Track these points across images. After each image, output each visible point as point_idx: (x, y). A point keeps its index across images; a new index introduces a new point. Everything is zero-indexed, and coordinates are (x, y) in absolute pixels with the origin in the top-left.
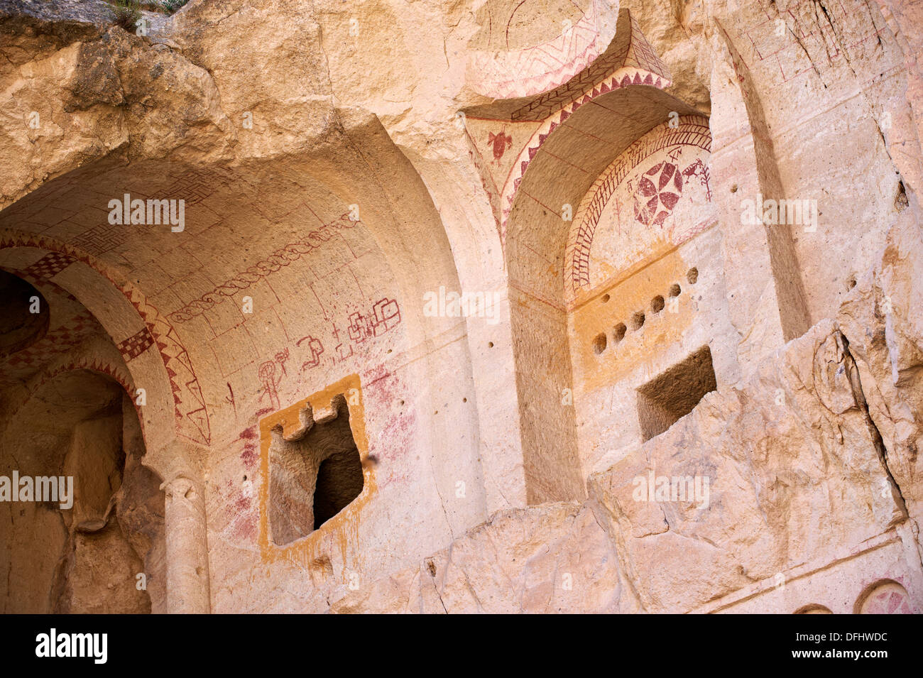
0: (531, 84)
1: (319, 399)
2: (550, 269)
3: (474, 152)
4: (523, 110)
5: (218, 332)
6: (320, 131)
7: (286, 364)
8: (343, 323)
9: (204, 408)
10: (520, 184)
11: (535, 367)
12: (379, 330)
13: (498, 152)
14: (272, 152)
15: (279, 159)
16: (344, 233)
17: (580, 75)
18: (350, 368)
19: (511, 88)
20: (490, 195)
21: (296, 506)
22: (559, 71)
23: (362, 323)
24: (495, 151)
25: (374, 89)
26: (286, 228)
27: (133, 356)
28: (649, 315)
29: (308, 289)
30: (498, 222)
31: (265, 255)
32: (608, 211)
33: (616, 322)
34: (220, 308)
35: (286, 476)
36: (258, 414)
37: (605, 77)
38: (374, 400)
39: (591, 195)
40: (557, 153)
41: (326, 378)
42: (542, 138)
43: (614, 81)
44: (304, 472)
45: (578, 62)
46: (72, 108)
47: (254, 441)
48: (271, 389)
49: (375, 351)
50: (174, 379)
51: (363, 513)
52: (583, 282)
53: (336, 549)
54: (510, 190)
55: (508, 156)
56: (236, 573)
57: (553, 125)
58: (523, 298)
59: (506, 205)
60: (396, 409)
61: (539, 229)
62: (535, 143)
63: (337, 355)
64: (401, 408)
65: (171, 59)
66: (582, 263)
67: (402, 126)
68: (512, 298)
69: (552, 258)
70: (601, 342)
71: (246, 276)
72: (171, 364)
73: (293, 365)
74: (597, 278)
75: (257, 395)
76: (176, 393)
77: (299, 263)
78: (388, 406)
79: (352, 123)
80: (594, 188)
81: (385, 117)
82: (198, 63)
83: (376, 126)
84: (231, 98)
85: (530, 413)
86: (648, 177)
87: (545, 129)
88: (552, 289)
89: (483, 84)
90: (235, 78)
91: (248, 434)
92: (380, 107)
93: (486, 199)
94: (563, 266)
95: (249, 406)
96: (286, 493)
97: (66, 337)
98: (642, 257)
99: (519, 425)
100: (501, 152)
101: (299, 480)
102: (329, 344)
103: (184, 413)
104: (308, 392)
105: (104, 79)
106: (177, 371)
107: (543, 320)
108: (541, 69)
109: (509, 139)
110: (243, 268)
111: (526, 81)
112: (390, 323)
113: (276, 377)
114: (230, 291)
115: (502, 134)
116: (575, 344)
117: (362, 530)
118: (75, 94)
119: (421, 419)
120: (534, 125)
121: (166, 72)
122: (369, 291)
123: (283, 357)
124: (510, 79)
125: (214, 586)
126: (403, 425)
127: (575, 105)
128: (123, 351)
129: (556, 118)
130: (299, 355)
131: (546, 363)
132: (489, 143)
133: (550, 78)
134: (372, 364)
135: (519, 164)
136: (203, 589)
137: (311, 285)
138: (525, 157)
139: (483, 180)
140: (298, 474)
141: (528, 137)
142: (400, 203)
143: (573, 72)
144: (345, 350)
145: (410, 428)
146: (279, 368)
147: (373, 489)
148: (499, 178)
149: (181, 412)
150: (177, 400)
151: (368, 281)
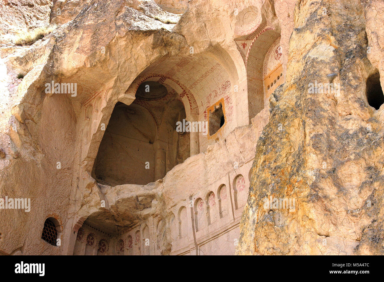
0: (248, 32)
1: (217, 103)
2: (259, 71)
3: (238, 48)
4: (248, 38)
5: (198, 90)
6: (208, 46)
7: (211, 97)
8: (220, 87)
9: (198, 107)
10: (249, 54)
11: (253, 94)
12: (227, 88)
13: (244, 47)
14: (199, 52)
15: (201, 53)
16: (218, 67)
17: (258, 29)
18: (222, 96)
19: (244, 33)
20: (243, 57)
21: (216, 127)
22: (254, 28)
23: (224, 87)
24: (243, 47)
25: (217, 36)
26: (206, 67)
27: (182, 97)
28: (277, 80)
29: (213, 80)
30: (245, 63)
31: (204, 74)
32: (270, 58)
33: (271, 82)
34: (197, 85)
35: (213, 121)
36: (207, 108)
37: (263, 29)
38: (226, 103)
39: (267, 54)
40: (257, 46)
41: (218, 99)
42: (253, 43)
43: (265, 29)
44: (217, 119)
45: (257, 26)
46: (153, 48)
47: (206, 113)
48: (209, 102)
49: (226, 92)
50: (191, 102)
51: (224, 128)
52: (266, 74)
53: (220, 136)
54: (247, 55)
55: (246, 48)
56: (203, 142)
57: (255, 40)
58: (251, 79)
59: (247, 59)
60: (230, 105)
61: (255, 63)
62: (251, 44)
63: (220, 94)
64: (231, 105)
65: (175, 35)
66: (266, 70)
67: (223, 44)
68: (248, 79)
69: (259, 69)
70: (269, 87)
71: (201, 78)
72: (189, 98)
73: (212, 96)
74: (268, 72)
75: (207, 104)
76: (191, 104)
77: (210, 75)
78: (229, 104)
79: (214, 44)
80: (268, 53)
81: (220, 42)
82: (181, 35)
83: (218, 44)
84: (189, 41)
85: (251, 104)
86: (277, 49)
87: (253, 41)
88: (259, 76)
89: (238, 33)
90: (189, 37)
91: (205, 112)
92: (218, 40)
93: (242, 58)
94: (262, 70)
95: (205, 106)
96: (213, 124)
97: (172, 94)
98: (276, 67)
99: (248, 107)
100: (245, 47)
101: (216, 121)
102: (218, 91)
103: (193, 109)
104: (215, 102)
105: (159, 41)
106: (191, 100)
107: (256, 83)
108: (250, 28)
109: (246, 44)
110: (200, 77)
111: (247, 31)
112: (229, 86)
113: (210, 99)
114: (199, 82)
115: (244, 43)
116: (264, 88)
117: (224, 131)
118: (154, 44)
119: (234, 107)
120: (251, 40)
121: (174, 37)
122: (225, 79)
123: (210, 95)
124: (244, 31)
125: (200, 145)
126: (231, 108)
127: (259, 35)
128: (181, 96)
129: (255, 39)
130: (213, 94)
131: (257, 93)
132: (242, 45)
133: (252, 30)
134: (226, 95)
135: (249, 49)
136: (197, 146)
137: (213, 79)
138: (250, 48)
139: (241, 54)
140: (216, 120)
141: (250, 43)
142: (227, 60)
143: (256, 28)
144: (221, 92)
145: (232, 109)
146: (210, 98)
147: (226, 122)
148: (245, 53)
149: (192, 108)
150: (191, 106)
151: (224, 77)
